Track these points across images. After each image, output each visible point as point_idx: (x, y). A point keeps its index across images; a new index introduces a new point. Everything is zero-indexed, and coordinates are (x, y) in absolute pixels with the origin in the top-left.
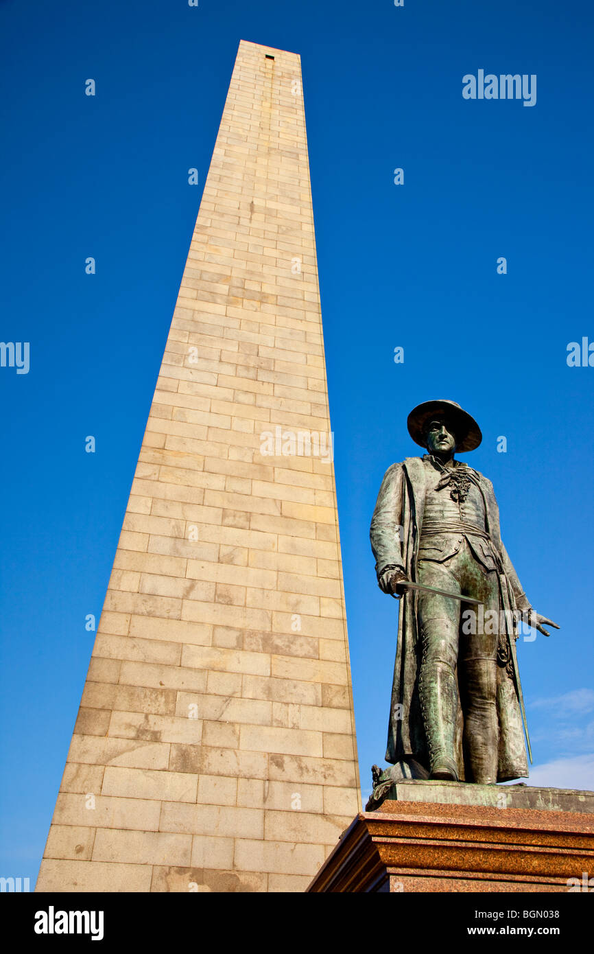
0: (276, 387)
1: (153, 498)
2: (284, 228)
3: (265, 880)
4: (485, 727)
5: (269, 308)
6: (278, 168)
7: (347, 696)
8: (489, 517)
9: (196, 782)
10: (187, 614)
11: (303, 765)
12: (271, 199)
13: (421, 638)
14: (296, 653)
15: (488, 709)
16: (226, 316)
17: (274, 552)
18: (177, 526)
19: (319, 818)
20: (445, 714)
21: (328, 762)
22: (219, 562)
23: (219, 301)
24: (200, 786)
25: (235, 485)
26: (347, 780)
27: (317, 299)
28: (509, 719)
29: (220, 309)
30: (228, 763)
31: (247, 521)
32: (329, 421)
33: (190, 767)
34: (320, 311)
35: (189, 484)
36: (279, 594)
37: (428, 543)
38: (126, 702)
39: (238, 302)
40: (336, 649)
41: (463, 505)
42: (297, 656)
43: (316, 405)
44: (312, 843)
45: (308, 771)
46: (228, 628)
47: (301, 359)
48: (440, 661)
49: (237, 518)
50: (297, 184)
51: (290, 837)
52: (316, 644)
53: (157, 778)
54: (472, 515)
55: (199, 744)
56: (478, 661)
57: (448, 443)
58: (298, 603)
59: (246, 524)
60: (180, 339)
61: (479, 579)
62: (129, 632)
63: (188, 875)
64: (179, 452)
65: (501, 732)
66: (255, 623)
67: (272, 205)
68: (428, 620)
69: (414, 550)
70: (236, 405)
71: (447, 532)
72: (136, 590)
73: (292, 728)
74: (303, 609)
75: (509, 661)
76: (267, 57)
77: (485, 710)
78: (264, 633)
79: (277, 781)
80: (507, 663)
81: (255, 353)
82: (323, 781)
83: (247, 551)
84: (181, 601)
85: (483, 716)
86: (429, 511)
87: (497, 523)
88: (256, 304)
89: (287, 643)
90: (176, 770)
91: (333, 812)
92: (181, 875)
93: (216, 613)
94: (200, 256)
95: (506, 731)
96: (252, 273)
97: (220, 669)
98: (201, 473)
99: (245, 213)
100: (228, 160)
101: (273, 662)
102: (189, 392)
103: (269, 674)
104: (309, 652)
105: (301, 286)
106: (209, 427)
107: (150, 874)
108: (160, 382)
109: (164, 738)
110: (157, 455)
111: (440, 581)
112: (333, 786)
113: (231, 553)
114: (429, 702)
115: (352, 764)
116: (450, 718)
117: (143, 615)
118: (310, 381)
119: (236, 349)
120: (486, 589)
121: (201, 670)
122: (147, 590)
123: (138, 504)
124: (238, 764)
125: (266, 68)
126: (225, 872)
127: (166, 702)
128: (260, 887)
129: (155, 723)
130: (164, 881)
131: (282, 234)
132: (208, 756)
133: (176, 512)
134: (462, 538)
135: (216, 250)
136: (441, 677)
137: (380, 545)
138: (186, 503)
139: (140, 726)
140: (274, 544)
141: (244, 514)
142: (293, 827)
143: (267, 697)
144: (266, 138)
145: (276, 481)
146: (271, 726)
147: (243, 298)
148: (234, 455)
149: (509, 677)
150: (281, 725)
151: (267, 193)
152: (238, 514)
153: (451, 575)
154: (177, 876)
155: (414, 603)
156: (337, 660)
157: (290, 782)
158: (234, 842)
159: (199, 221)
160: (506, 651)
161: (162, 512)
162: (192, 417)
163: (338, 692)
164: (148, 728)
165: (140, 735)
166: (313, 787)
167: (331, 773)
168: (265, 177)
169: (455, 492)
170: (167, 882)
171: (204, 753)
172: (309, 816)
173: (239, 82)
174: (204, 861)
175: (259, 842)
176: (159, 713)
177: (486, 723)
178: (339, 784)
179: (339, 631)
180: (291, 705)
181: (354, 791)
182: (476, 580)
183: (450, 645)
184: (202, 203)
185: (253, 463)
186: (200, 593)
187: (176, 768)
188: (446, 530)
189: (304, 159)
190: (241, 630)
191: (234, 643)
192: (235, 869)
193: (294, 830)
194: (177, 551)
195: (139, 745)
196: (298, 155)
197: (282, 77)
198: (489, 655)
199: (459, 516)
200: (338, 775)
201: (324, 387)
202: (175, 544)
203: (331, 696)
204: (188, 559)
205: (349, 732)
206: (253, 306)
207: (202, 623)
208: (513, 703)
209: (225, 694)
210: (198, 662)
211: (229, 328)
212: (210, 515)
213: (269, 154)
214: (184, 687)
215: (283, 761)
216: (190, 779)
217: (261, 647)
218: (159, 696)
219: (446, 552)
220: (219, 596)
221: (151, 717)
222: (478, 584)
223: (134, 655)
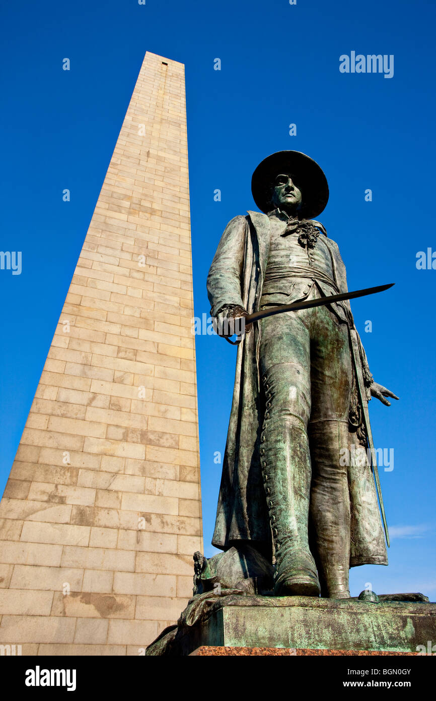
0: (158, 269)
1: (70, 337)
2: (169, 169)
3: (134, 601)
4: (335, 502)
5: (156, 218)
6: (167, 132)
7: (196, 474)
8: (336, 273)
9: (89, 532)
10: (90, 416)
11: (164, 521)
12: (161, 150)
13: (264, 388)
14: (163, 445)
15: (339, 480)
16: (127, 222)
17: (151, 376)
18: (86, 357)
19: (174, 557)
20: (297, 486)
21: (182, 519)
22: (113, 382)
23: (123, 211)
24: (92, 535)
25: (128, 331)
26: (194, 531)
27: (188, 215)
28: (361, 492)
29: (124, 217)
30: (113, 519)
31: (134, 355)
32: (193, 293)
33: (85, 521)
34: (190, 223)
35: (96, 329)
36: (154, 404)
37: (272, 288)
38: (42, 476)
39: (136, 213)
40: (190, 442)
41: (311, 251)
42: (163, 447)
43: (185, 282)
44: (168, 574)
45: (168, 525)
46: (117, 426)
47: (176, 252)
48: (290, 414)
49: (127, 353)
50: (179, 142)
51: (153, 570)
52: (177, 438)
53: (61, 529)
54: (321, 262)
55: (93, 505)
56: (328, 422)
57: (294, 196)
58: (166, 411)
59: (134, 357)
60: (95, 234)
61: (330, 328)
62: (48, 427)
63: (79, 597)
64: (90, 308)
65: (353, 507)
66: (136, 424)
67: (161, 154)
68: (273, 366)
69: (256, 293)
70: (131, 279)
71: (295, 276)
72: (54, 399)
73: (159, 495)
74: (169, 415)
75: (360, 425)
76: (163, 63)
77: (335, 481)
78: (142, 430)
79: (146, 531)
80: (358, 427)
81: (145, 246)
82: (178, 532)
83: (133, 375)
84: (85, 407)
85: (334, 489)
86: (274, 256)
87: (345, 280)
88: (148, 215)
89: (157, 438)
90: (75, 524)
91: (184, 553)
92: (74, 597)
93: (109, 416)
94: (112, 182)
95: (358, 506)
96: (146, 195)
97: (110, 454)
98: (104, 322)
99: (144, 157)
100: (134, 124)
101: (147, 450)
102: (99, 269)
103: (144, 458)
104: (172, 444)
105: (179, 206)
106: (112, 292)
107: (52, 597)
108: (80, 261)
109: (68, 501)
110: (75, 309)
111: (286, 325)
112: (185, 535)
113: (122, 377)
114: (275, 468)
115: (197, 521)
116: (304, 491)
117: (58, 416)
118: (182, 267)
119: (132, 243)
120: (337, 340)
121: (97, 455)
122: (62, 399)
123: (59, 342)
124: (120, 520)
125: (162, 69)
126: (106, 595)
127: (71, 476)
128: (130, 605)
129: (62, 491)
130: (62, 602)
131: (167, 172)
132: (98, 514)
133: (86, 347)
134: (311, 283)
135: (123, 179)
136: (291, 434)
137: (216, 288)
138: (94, 342)
139: (51, 493)
140: (151, 371)
141: (133, 350)
142: (156, 563)
143: (142, 474)
144: (160, 112)
145: (155, 330)
146: (144, 493)
147: (139, 211)
148: (128, 311)
149: (360, 444)
150: (151, 493)
151: (158, 146)
152: (129, 351)
153: (299, 321)
154: (71, 598)
155: (255, 350)
156: (191, 450)
157: (154, 532)
158: (114, 574)
159: (113, 160)
160: (357, 413)
161: (75, 346)
162: (100, 285)
163: (190, 471)
164: (57, 494)
165: (51, 499)
166: (171, 535)
167: (183, 526)
168: (158, 136)
169: (303, 237)
170: (63, 602)
171: (96, 512)
172: (167, 555)
173: (144, 77)
174: (91, 587)
175: (131, 574)
176: (66, 484)
177: (337, 497)
178: (188, 534)
179: (194, 430)
180: (158, 480)
181: (198, 538)
182: (327, 329)
183: (303, 393)
184: (115, 149)
185: (140, 317)
186: (98, 402)
187: (75, 522)
188: (294, 274)
189: (184, 127)
190: (126, 428)
191: (121, 437)
192: (114, 593)
193: (157, 565)
194: (85, 373)
195: (50, 506)
196: (180, 125)
197: (172, 76)
198: (341, 416)
199: (307, 261)
200: (188, 527)
201: (190, 271)
202: (84, 369)
203: (186, 474)
204: (92, 379)
205: (197, 498)
206: (146, 217)
207: (99, 423)
208: (365, 474)
209: (113, 471)
210: (95, 449)
211: (129, 229)
212: (109, 350)
213: (161, 122)
214: (83, 466)
215: (151, 519)
216: (85, 530)
217: (139, 440)
218: (66, 472)
219: (293, 296)
220: (113, 405)
221: (59, 487)
222: (329, 334)
223: (51, 443)
